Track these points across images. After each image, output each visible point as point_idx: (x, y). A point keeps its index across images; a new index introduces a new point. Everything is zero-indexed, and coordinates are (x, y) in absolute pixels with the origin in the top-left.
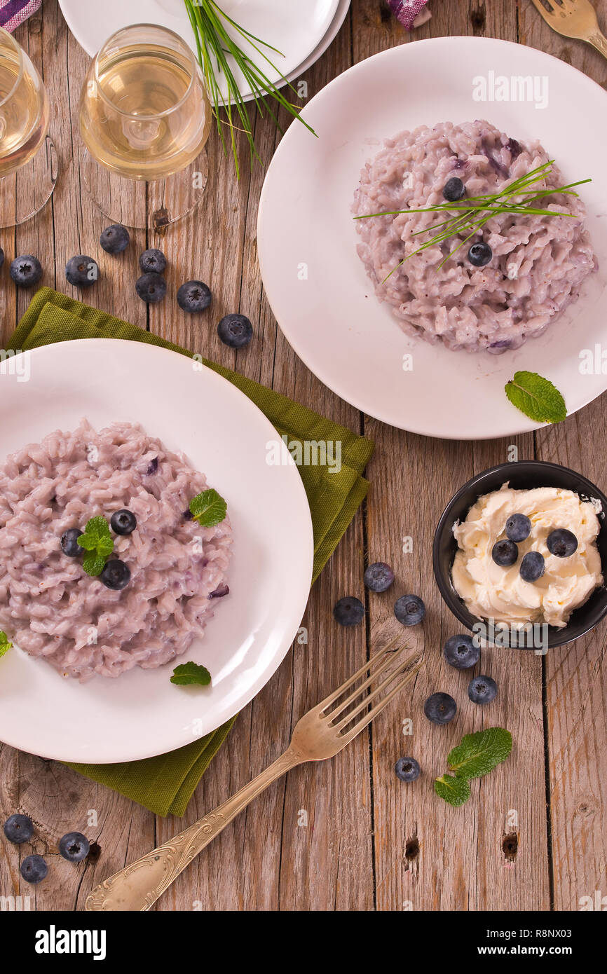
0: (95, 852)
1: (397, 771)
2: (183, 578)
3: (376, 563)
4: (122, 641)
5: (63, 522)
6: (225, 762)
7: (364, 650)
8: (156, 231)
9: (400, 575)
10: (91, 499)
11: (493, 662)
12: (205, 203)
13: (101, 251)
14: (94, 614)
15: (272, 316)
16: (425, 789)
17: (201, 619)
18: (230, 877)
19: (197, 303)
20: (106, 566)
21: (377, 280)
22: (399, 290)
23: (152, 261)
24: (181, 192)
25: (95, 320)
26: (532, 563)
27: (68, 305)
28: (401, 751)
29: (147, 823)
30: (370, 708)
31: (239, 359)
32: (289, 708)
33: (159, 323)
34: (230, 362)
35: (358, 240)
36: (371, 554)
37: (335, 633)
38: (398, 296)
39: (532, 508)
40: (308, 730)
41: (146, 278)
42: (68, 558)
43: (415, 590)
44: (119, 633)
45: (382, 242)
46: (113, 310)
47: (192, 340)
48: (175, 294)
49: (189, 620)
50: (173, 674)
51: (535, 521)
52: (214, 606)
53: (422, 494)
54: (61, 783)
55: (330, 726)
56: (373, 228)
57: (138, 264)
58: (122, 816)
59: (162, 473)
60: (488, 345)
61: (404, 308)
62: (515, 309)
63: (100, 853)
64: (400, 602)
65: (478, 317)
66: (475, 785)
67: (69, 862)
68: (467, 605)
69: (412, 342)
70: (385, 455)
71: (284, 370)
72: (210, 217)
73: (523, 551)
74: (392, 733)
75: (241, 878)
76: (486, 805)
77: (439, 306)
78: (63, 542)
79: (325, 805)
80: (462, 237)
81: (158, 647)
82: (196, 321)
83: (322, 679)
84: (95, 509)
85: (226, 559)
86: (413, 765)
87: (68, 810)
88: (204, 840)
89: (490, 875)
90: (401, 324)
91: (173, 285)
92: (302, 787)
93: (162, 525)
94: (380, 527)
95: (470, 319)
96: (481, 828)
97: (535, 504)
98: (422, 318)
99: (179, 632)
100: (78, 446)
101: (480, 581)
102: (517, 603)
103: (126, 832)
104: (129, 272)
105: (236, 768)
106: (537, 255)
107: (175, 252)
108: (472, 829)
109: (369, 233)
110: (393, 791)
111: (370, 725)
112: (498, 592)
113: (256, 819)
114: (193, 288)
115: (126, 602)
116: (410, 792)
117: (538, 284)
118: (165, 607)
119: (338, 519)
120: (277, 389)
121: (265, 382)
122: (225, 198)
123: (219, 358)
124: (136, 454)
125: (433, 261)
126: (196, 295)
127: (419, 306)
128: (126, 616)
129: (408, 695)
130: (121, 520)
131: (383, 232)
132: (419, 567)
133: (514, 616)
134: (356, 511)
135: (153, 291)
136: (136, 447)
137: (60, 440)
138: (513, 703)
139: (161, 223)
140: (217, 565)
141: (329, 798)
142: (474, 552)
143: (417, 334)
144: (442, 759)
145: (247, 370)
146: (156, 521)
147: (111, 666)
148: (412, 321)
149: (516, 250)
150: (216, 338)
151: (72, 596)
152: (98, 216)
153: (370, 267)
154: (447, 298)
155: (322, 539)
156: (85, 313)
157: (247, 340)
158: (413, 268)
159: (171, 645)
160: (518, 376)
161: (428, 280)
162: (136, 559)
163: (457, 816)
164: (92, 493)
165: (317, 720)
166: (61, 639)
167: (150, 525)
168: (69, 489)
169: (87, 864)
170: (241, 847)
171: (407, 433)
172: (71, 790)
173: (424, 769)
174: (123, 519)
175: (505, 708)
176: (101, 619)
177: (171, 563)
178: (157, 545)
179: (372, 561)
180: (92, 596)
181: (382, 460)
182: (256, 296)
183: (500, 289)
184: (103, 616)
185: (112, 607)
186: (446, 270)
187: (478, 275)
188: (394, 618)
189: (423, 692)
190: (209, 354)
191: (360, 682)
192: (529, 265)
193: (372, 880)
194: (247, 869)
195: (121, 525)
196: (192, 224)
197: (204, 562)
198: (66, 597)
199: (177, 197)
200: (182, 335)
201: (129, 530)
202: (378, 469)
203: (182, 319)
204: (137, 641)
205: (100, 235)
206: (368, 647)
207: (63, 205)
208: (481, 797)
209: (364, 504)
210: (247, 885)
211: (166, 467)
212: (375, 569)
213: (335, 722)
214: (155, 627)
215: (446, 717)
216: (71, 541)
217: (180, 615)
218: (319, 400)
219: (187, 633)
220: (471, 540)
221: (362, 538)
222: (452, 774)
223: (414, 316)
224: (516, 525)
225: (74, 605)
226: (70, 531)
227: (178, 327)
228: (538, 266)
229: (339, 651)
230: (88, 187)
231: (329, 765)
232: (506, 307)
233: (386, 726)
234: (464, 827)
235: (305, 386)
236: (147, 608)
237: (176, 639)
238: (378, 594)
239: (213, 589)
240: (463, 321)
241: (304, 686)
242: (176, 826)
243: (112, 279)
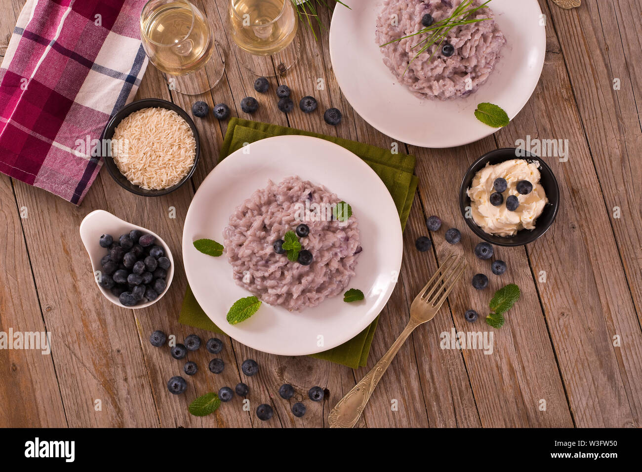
0: (327, 393)
1: (466, 318)
2: (339, 250)
3: (431, 217)
4: (316, 288)
5: (272, 237)
6: (380, 333)
7: (435, 261)
8: (281, 76)
9: (444, 219)
10: (284, 222)
11: (500, 252)
12: (302, 56)
13: (256, 92)
14: (299, 279)
15: (349, 104)
16: (482, 323)
17: (352, 267)
18: (396, 390)
19: (310, 107)
20: (299, 255)
21: (398, 75)
22: (410, 78)
23: (283, 92)
24: (288, 53)
25: (262, 128)
26: (513, 202)
27: (247, 124)
28: (466, 307)
29: (349, 372)
30: (445, 290)
31: (338, 130)
32: (405, 298)
33: (294, 122)
34: (333, 132)
35: (383, 56)
36: (427, 212)
37: (419, 255)
38: (410, 81)
39: (505, 173)
40: (417, 308)
41: (282, 101)
42: (279, 255)
43: (453, 225)
44: (313, 286)
45: (396, 56)
46: (269, 120)
47: (312, 126)
48: (298, 104)
49: (346, 269)
50: (344, 297)
51: (508, 179)
52: (357, 258)
53: (445, 176)
54: (302, 362)
55: (428, 303)
56: (390, 50)
57: (276, 95)
58: (335, 372)
59: (315, 199)
60: (461, 94)
61: (415, 86)
62: (471, 73)
63: (329, 393)
64: (448, 233)
65: (454, 82)
66: (506, 315)
67: (315, 402)
68: (483, 229)
69: (422, 101)
70: (422, 161)
71: (362, 130)
72: (306, 62)
73: (506, 197)
74: (459, 299)
75: (402, 389)
76: (514, 324)
77: (432, 81)
78: (275, 248)
79: (434, 343)
80: (437, 44)
81: (334, 286)
82: (312, 116)
83: (417, 280)
84: (287, 226)
85: (357, 234)
86: (474, 314)
87: (308, 375)
88: (379, 376)
89: (524, 359)
90: (415, 94)
91: (296, 101)
92: (421, 337)
93: (322, 226)
94: (428, 197)
95: (450, 84)
96: (514, 336)
97: (506, 171)
98: (425, 89)
99: (342, 276)
100: (270, 195)
101: (486, 216)
102: (508, 223)
103: (339, 379)
104: (273, 100)
105: (386, 335)
106: (477, 43)
107: (293, 84)
108: (510, 338)
109: (388, 52)
110: (466, 328)
111: (447, 298)
112: (497, 219)
113: (402, 358)
114: (306, 101)
115: (313, 269)
116: (475, 327)
117: (480, 57)
118: (334, 267)
119: (407, 200)
120: (360, 140)
121: (353, 139)
122: (311, 50)
123: (328, 132)
124: (300, 193)
125: (425, 60)
126: (309, 104)
127: (423, 83)
128: (315, 276)
129: (462, 278)
130: (301, 230)
131: (395, 50)
132: (452, 213)
133: (508, 229)
134: (414, 194)
135: (287, 107)
136: (299, 189)
137: (260, 194)
138: (515, 271)
139: (282, 71)
140: (354, 239)
141: (435, 339)
142: (480, 202)
143: (424, 97)
144: (486, 306)
145: (343, 135)
146: (318, 225)
147: (313, 302)
148: (420, 91)
149: (466, 44)
150: (324, 122)
151: (286, 273)
152: (250, 75)
153: (392, 69)
154: (436, 76)
155: (402, 212)
156: (256, 126)
157: (340, 121)
158: (415, 65)
159: (340, 283)
160: (479, 106)
161: (425, 69)
162: (313, 247)
163: (501, 333)
164: (283, 219)
165: (421, 302)
166: (285, 295)
167: (316, 228)
168: (271, 220)
169: (324, 400)
170: (398, 373)
171: (431, 149)
172: (307, 365)
173: (479, 313)
174: (302, 229)
175: (511, 273)
176: (303, 281)
177: (331, 244)
178: (322, 238)
179: (428, 216)
180: (296, 270)
181: (421, 163)
182: (338, 96)
183: (461, 65)
184: (303, 279)
185: (307, 274)
186: (432, 62)
187: (449, 61)
188: (446, 241)
189: (469, 275)
190: (322, 131)
191: (437, 278)
192: (474, 49)
193: (466, 375)
194: (404, 384)
195: (302, 233)
196: (298, 68)
197: (347, 239)
198: (283, 274)
199: (287, 56)
200: (307, 125)
201: (307, 233)
202: (420, 168)
203: (304, 116)
204: (323, 286)
205: (254, 85)
206: (437, 259)
207: (231, 73)
208: (510, 321)
209: (417, 189)
210: (405, 392)
211: (316, 196)
212: (432, 220)
213: (429, 301)
214: (330, 277)
215: (484, 286)
216: (279, 247)
217: (342, 269)
218: (383, 141)
219: (346, 276)
220: (477, 196)
221: (421, 206)
222: (493, 313)
223: (421, 89)
224: (499, 184)
225: (288, 277)
226: (277, 241)
227: (303, 121)
228: (478, 49)
229: (423, 264)
230: (241, 61)
231: (432, 322)
232: (466, 73)
233: (455, 296)
234: (506, 338)
235: (374, 136)
236: (324, 270)
237: (342, 280)
238: (435, 232)
239: (354, 252)
240: (447, 86)
241: (410, 286)
242: (363, 370)
243: (265, 105)
